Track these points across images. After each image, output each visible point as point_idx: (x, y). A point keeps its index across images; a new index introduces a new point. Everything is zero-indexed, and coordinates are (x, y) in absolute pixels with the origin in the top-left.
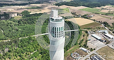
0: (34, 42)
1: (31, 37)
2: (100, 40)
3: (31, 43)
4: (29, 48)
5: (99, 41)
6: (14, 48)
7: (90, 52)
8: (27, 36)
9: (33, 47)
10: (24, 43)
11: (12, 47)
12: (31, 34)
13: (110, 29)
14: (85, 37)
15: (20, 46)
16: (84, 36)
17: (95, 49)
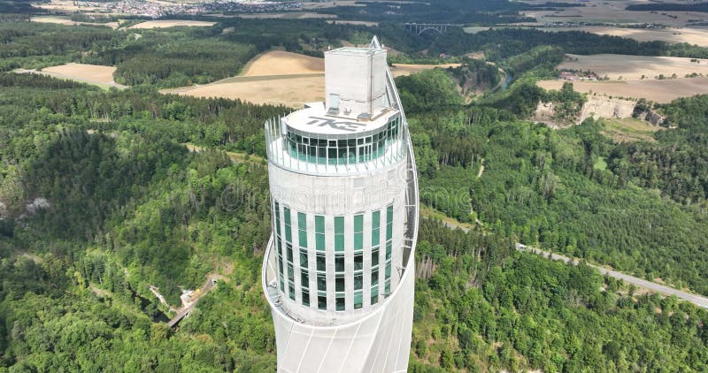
0: (592, 313)
1: (589, 272)
3: (567, 312)
4: (535, 334)
6: (457, 279)
8: (576, 255)
9: (568, 340)
10: (523, 284)
11: (455, 268)
12: (616, 255)
15: (491, 286)
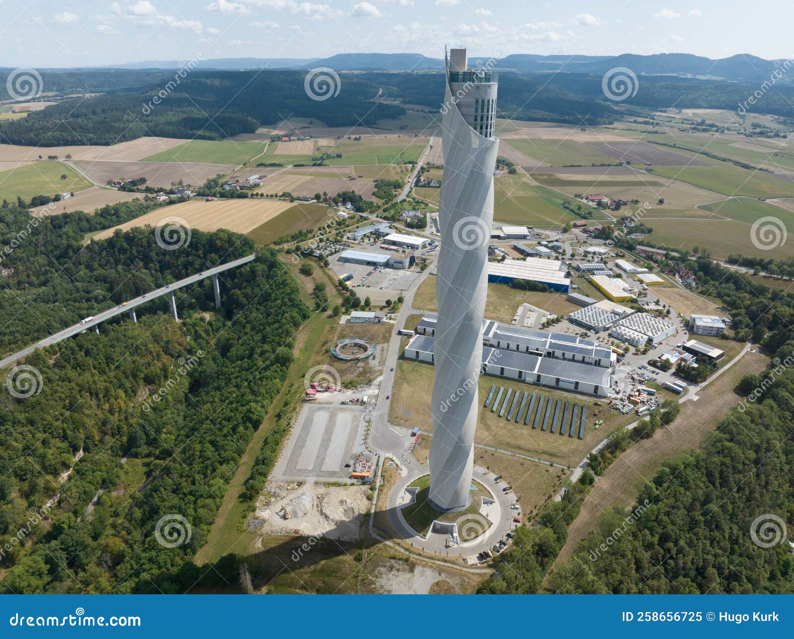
2: (387, 265)
5: (387, 270)
7: (393, 316)
13: (386, 214)
14: (317, 273)
16: (306, 272)
17: (400, 300)
